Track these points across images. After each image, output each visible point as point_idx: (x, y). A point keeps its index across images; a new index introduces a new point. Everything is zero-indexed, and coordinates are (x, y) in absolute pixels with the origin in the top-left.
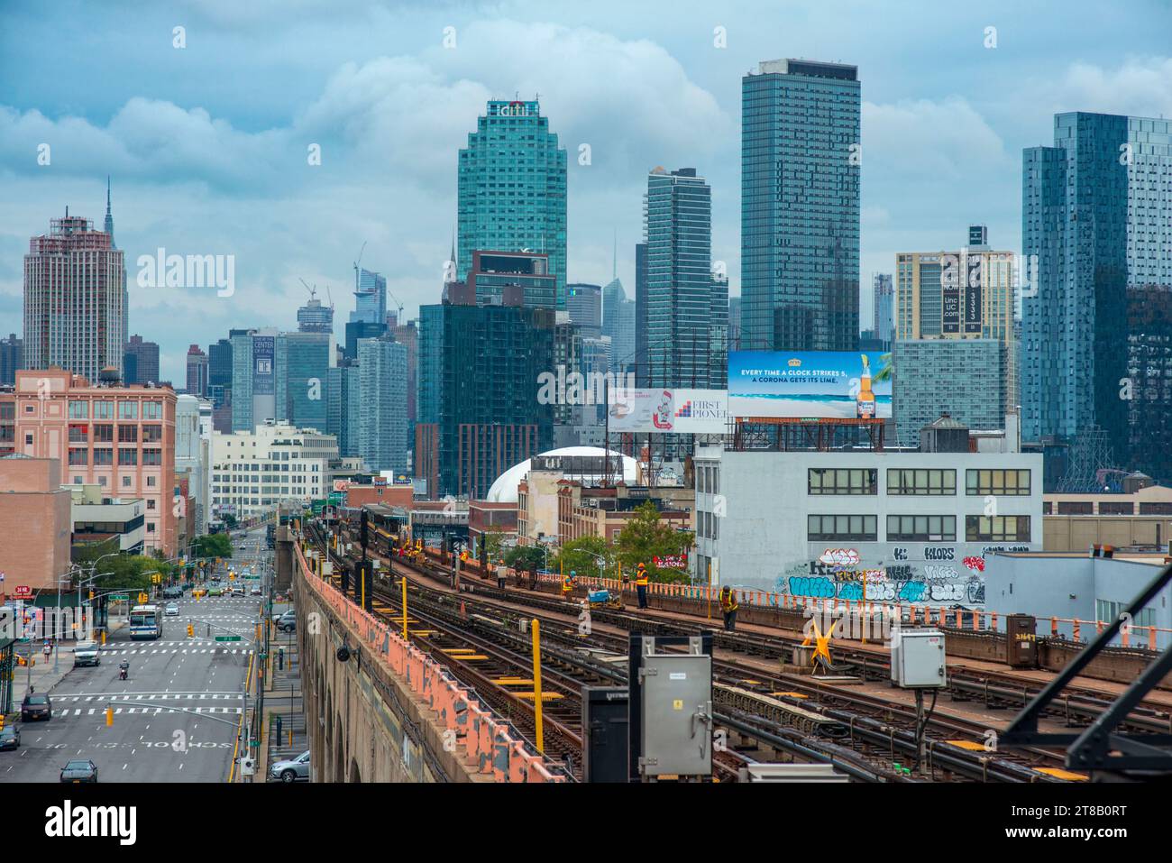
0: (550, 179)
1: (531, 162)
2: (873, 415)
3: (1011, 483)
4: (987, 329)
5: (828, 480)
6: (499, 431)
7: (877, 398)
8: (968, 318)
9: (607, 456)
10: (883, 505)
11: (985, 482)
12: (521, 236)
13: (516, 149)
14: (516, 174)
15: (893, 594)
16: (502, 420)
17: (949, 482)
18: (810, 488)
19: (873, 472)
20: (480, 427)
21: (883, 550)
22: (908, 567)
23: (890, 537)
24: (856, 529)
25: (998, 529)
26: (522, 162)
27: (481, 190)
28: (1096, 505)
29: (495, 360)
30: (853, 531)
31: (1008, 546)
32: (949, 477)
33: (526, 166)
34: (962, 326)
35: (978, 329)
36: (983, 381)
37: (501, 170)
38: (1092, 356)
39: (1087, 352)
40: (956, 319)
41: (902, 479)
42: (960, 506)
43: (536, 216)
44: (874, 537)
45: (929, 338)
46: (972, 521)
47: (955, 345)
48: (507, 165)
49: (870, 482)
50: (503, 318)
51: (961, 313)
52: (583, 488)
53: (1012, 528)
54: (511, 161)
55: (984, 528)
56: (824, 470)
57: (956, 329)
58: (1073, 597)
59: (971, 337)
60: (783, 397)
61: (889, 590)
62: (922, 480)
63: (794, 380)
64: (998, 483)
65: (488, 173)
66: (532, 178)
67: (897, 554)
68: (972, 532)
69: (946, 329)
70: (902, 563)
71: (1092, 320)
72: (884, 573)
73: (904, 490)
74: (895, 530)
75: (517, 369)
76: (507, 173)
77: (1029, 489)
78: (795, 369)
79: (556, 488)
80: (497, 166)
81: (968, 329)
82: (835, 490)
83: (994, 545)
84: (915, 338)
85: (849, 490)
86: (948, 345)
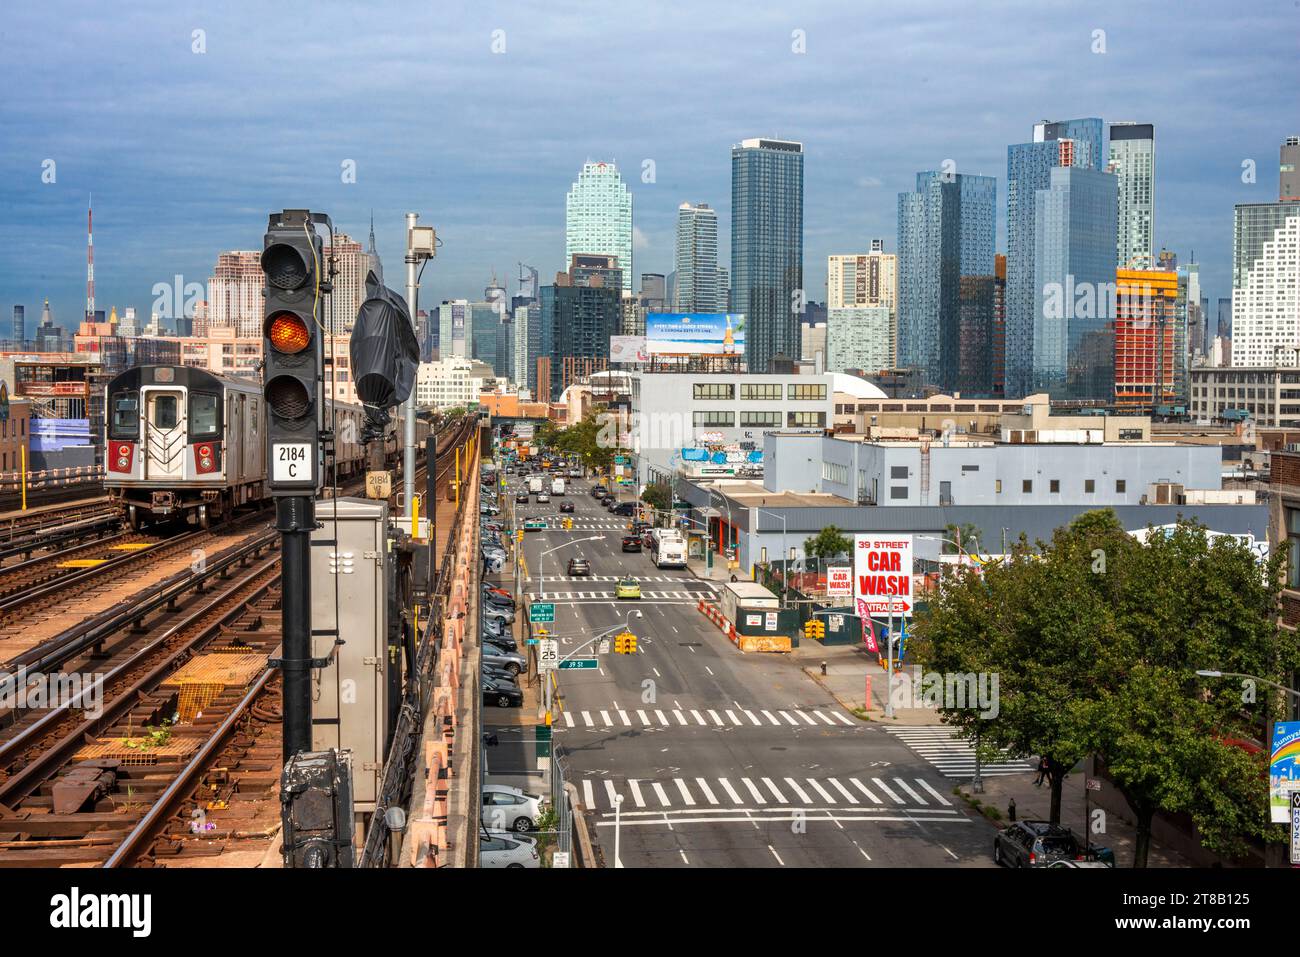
0: (621, 210)
1: (611, 200)
2: (733, 352)
3: (815, 392)
4: (882, 302)
5: (706, 390)
6: (587, 362)
7: (736, 341)
8: (871, 296)
9: (610, 377)
10: (738, 406)
11: (799, 392)
12: (605, 245)
13: (602, 193)
14: (601, 208)
15: (744, 458)
16: (589, 355)
17: (778, 392)
18: (694, 396)
19: (732, 386)
20: (576, 360)
21: (738, 433)
22: (753, 443)
23: (743, 425)
24: (722, 420)
25: (807, 420)
26: (605, 200)
27: (580, 217)
28: (905, 407)
29: (585, 319)
30: (720, 421)
31: (812, 430)
32: (778, 388)
33: (607, 203)
34: (867, 300)
35: (877, 301)
36: (879, 332)
37: (593, 205)
38: (938, 317)
39: (936, 315)
40: (864, 295)
41: (750, 390)
42: (785, 406)
43: (613, 232)
44: (732, 425)
45: (847, 307)
46: (791, 416)
47: (863, 310)
48: (596, 203)
49: (731, 392)
50: (590, 293)
51: (867, 292)
52: (593, 395)
53: (815, 419)
54: (599, 200)
55: (799, 419)
56: (703, 385)
57: (864, 301)
58: (810, 460)
59: (872, 306)
60: (679, 341)
61: (742, 456)
62: (761, 390)
63: (686, 331)
64: (807, 392)
65: (585, 207)
66: (610, 210)
67: (747, 435)
68: (791, 421)
69: (858, 301)
70: (749, 440)
71: (939, 296)
72: (739, 446)
73: (751, 396)
74: (746, 421)
75: (598, 325)
76: (596, 207)
77: (826, 396)
78: (687, 324)
79: (580, 396)
80: (591, 203)
81: (871, 301)
82: (710, 396)
83: (804, 430)
84: (840, 307)
85: (718, 396)
86: (859, 311)
